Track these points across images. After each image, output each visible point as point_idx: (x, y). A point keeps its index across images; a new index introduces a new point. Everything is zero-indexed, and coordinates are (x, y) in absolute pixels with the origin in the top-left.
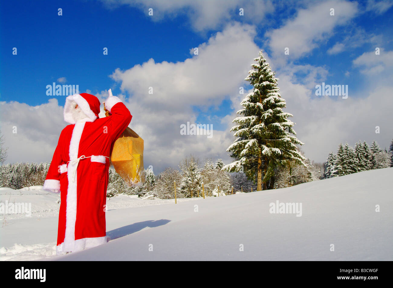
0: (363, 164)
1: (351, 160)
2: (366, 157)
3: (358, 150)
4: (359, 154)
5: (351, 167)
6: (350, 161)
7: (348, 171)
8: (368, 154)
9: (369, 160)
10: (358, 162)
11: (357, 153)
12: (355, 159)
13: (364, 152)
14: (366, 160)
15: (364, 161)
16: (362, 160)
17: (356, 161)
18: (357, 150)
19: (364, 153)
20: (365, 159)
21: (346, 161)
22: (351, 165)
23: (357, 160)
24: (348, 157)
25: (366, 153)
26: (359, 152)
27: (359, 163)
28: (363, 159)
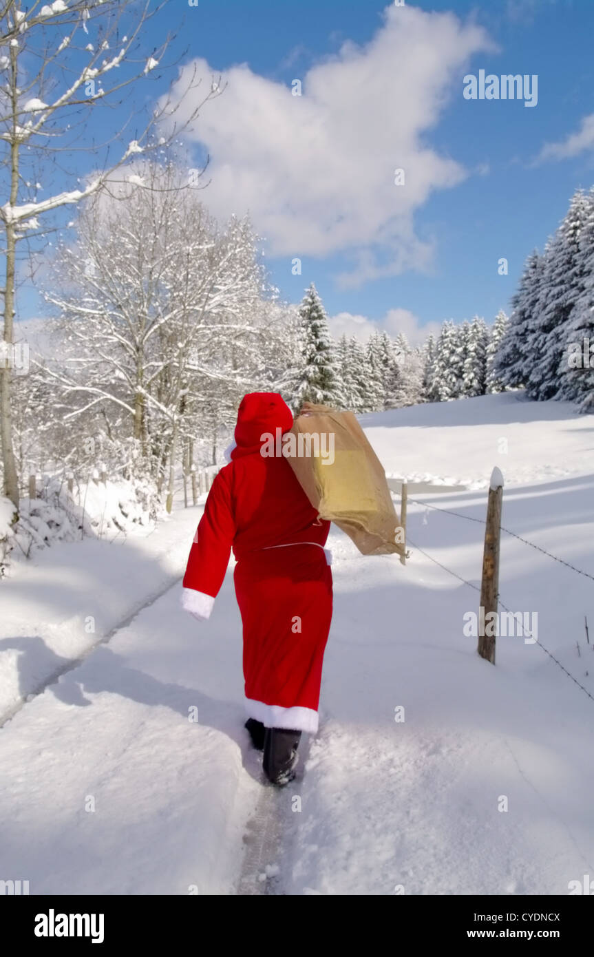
0: (379, 374)
1: (360, 367)
2: (385, 362)
3: (373, 350)
4: (374, 355)
5: (358, 380)
6: (358, 369)
7: (352, 388)
8: (389, 357)
9: (388, 369)
10: (370, 371)
11: (370, 355)
12: (366, 365)
13: (383, 352)
14: (385, 369)
15: (381, 369)
16: (377, 368)
17: (367, 370)
18: (371, 350)
19: (382, 356)
20: (381, 366)
21: (352, 370)
22: (358, 377)
23: (368, 368)
24: (355, 362)
25: (385, 355)
26: (374, 352)
27: (372, 373)
28: (379, 365)
